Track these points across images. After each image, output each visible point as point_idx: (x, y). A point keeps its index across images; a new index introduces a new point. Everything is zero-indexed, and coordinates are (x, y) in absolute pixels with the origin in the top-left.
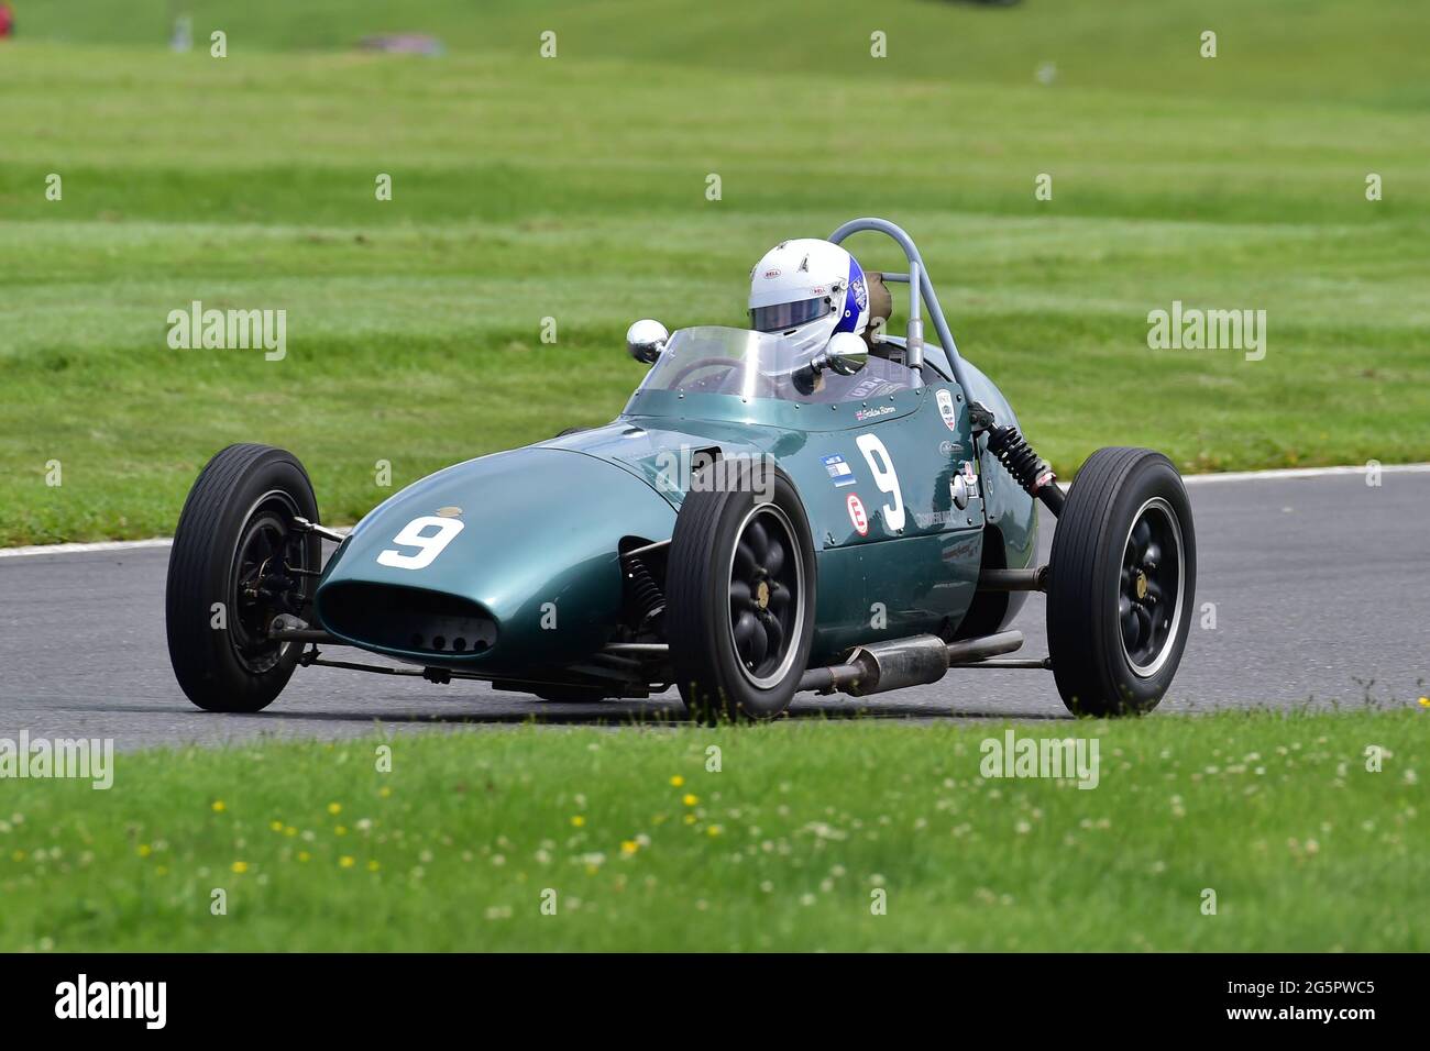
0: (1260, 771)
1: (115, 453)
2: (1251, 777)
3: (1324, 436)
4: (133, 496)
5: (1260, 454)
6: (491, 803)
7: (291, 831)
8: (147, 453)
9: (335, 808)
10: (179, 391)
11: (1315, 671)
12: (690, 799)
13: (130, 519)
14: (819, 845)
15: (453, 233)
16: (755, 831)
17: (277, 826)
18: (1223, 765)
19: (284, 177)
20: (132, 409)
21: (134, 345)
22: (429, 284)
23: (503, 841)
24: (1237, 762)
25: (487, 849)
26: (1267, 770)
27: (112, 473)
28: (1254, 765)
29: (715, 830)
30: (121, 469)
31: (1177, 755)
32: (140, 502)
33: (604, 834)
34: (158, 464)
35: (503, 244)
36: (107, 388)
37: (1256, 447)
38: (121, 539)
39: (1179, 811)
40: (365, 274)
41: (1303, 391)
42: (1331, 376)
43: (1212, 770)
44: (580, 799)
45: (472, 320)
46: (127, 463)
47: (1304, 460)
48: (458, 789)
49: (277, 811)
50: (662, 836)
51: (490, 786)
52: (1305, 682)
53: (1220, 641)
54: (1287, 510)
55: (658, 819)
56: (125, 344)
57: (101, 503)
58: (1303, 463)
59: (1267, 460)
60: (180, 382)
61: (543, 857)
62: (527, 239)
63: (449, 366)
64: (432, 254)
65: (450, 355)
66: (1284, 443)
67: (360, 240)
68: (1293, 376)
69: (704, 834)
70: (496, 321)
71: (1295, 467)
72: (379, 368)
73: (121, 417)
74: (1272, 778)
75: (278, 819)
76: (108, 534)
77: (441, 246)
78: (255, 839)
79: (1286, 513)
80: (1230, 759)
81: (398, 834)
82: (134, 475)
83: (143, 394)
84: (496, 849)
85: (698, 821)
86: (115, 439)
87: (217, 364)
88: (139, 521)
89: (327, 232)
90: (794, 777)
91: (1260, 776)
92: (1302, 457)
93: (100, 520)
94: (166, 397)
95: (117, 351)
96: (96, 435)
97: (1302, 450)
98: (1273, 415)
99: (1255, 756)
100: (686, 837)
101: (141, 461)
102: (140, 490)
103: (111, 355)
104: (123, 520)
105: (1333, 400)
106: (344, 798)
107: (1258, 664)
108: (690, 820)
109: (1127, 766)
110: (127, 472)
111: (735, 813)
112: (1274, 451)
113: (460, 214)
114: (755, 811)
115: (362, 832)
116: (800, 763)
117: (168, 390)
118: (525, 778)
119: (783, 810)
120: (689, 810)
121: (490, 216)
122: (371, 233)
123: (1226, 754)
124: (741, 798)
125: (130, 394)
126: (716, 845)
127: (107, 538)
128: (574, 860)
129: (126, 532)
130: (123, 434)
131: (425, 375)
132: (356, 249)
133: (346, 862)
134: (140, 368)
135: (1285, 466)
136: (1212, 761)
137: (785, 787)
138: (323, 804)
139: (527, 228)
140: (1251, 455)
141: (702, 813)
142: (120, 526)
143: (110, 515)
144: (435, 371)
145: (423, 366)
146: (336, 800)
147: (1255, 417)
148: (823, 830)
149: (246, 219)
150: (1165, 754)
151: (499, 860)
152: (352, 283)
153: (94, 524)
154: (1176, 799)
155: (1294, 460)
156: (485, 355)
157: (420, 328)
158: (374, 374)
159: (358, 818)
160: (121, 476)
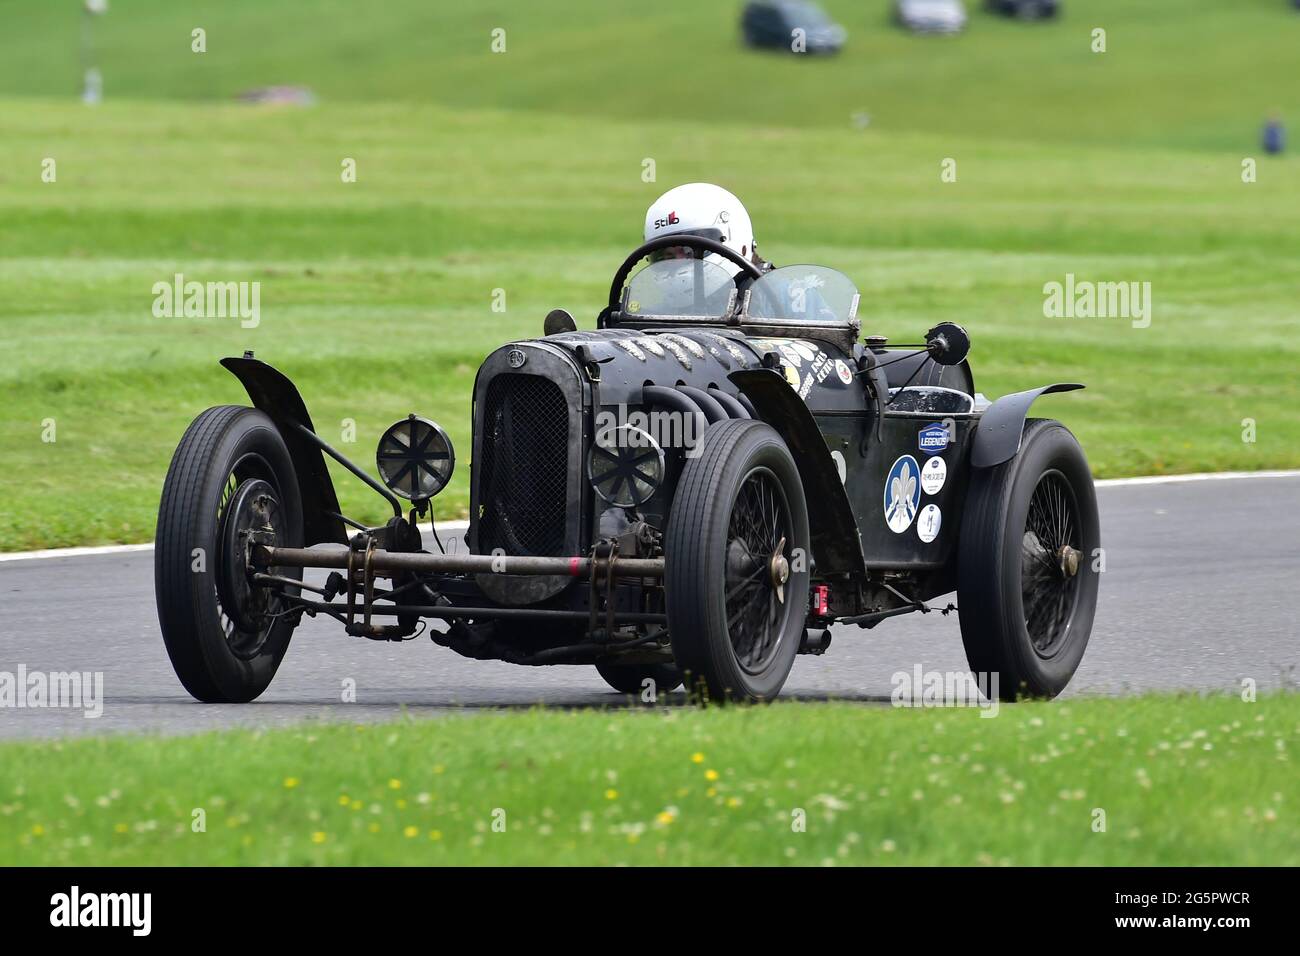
0: (1208, 747)
1: (113, 465)
2: (1197, 752)
3: (1187, 446)
4: (132, 505)
5: (1129, 463)
6: (532, 780)
7: (357, 805)
8: (141, 465)
9: (395, 784)
10: (165, 410)
11: (1209, 657)
12: (711, 775)
13: (133, 525)
14: (830, 817)
15: (390, 267)
16: (770, 803)
17: (344, 801)
18: (1175, 743)
19: (231, 217)
20: (125, 426)
21: (124, 369)
22: (378, 312)
23: (548, 813)
24: (1186, 739)
25: (533, 821)
26: (1215, 745)
27: (113, 484)
28: (1200, 742)
29: (735, 802)
30: (119, 479)
31: (1132, 734)
32: (140, 511)
33: (636, 806)
34: (153, 476)
35: (437, 277)
36: (101, 408)
37: (1126, 456)
38: (124, 543)
39: (1146, 783)
40: (319, 303)
41: (1164, 405)
42: (1188, 392)
43: (1165, 746)
44: (612, 775)
45: (422, 345)
46: (125, 475)
47: (1169, 468)
48: (500, 767)
49: (343, 787)
50: (687, 807)
51: (530, 764)
52: (1203, 667)
53: (1121, 631)
54: (1161, 512)
55: (683, 792)
56: (115, 369)
57: (105, 510)
58: (1169, 470)
59: (1137, 468)
60: (166, 402)
61: (586, 826)
62: (454, 271)
63: (405, 387)
64: (375, 286)
65: (404, 377)
66: (1151, 452)
67: (309, 273)
68: (1154, 392)
69: (724, 806)
70: (443, 346)
71: (1160, 474)
72: (342, 388)
73: (115, 432)
74: (1218, 752)
75: (345, 794)
76: (113, 539)
77: (381, 278)
78: (325, 813)
79: (1159, 515)
80: (1178, 737)
81: (453, 807)
82: (133, 485)
83: (134, 413)
84: (542, 821)
85: (719, 793)
86: (112, 453)
87: (198, 386)
88: (140, 527)
89: (279, 267)
90: (797, 753)
91: (1208, 751)
92: (1168, 465)
93: (105, 526)
94: (153, 414)
95: (108, 375)
96: (95, 449)
97: (1167, 459)
98: (1139, 427)
99: (1200, 734)
100: (708, 808)
101: (136, 473)
102: (139, 499)
103: (104, 378)
104: (126, 527)
105: (1193, 413)
106: (400, 775)
107: (1158, 651)
108: (711, 793)
109: (1091, 743)
110: (124, 482)
111: (750, 787)
112: (1142, 460)
113: (392, 250)
114: (766, 784)
115: (420, 805)
116: (800, 741)
117: (155, 410)
118: (558, 756)
119: (791, 784)
120: (708, 784)
121: (419, 251)
122: (317, 267)
123: (1175, 731)
124: (753, 772)
125: (122, 413)
126: (737, 817)
127: (112, 541)
128: (613, 830)
129: (128, 537)
130: (120, 449)
131: (382, 395)
132: (305, 281)
133: (411, 832)
134: (130, 389)
135: (1152, 473)
136: (1164, 737)
137: (790, 763)
138: (382, 781)
139: (452, 262)
140: (1122, 463)
141: (721, 787)
142: (123, 532)
143: (115, 522)
144: (393, 391)
145: (382, 386)
146: (394, 777)
147: (1123, 429)
148: (832, 802)
149: (202, 255)
150: (1122, 733)
151: (545, 830)
152: (309, 312)
153: (100, 531)
154: (1141, 773)
155: (1159, 467)
156: (437, 377)
157: (377, 352)
158: (338, 394)
159: (417, 792)
160: (121, 487)
